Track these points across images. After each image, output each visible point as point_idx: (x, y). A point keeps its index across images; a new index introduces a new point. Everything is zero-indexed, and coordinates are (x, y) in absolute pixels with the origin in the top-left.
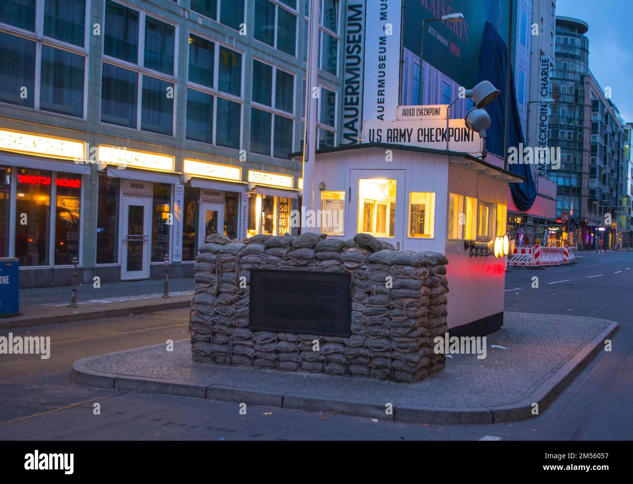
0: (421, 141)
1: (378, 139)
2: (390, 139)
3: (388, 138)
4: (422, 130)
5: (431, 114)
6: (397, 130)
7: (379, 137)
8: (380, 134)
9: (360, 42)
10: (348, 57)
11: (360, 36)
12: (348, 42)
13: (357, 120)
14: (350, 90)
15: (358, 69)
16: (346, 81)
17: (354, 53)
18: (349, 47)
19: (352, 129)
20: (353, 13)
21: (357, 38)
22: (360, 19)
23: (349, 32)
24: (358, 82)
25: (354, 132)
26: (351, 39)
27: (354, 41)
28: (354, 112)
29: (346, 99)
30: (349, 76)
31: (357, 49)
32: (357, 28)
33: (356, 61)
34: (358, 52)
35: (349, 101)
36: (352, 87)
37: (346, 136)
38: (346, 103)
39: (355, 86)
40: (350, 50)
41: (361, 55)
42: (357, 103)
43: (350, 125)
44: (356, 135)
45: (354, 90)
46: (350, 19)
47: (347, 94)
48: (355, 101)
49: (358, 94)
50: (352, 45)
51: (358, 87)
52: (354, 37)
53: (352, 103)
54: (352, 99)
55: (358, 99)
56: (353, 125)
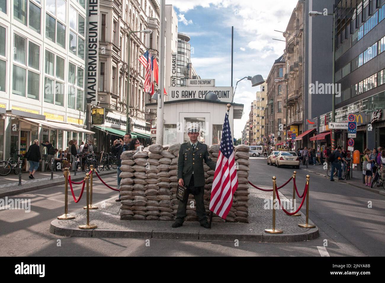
0: (201, 97)
1: (176, 96)
2: (183, 96)
3: (182, 95)
4: (201, 92)
5: (206, 83)
6: (187, 91)
7: (177, 95)
8: (177, 93)
9: (97, 42)
10: (90, 50)
11: (96, 39)
12: (90, 42)
13: (95, 85)
14: (91, 68)
15: (96, 57)
16: (89, 63)
17: (93, 48)
18: (90, 45)
19: (93, 89)
20: (92, 26)
21: (95, 40)
22: (96, 30)
23: (90, 37)
24: (96, 64)
25: (94, 92)
26: (91, 40)
27: (93, 42)
28: (93, 81)
29: (89, 73)
30: (91, 61)
31: (95, 46)
32: (95, 35)
33: (94, 52)
34: (95, 48)
35: (90, 74)
36: (92, 67)
37: (89, 93)
38: (89, 76)
39: (94, 66)
40: (91, 46)
41: (97, 49)
42: (95, 76)
43: (92, 88)
44: (95, 93)
45: (93, 68)
46: (91, 29)
47: (89, 70)
48: (94, 74)
49: (96, 70)
50: (92, 44)
51: (96, 67)
52: (93, 39)
53: (92, 75)
54: (92, 73)
55: (95, 73)
56: (93, 88)
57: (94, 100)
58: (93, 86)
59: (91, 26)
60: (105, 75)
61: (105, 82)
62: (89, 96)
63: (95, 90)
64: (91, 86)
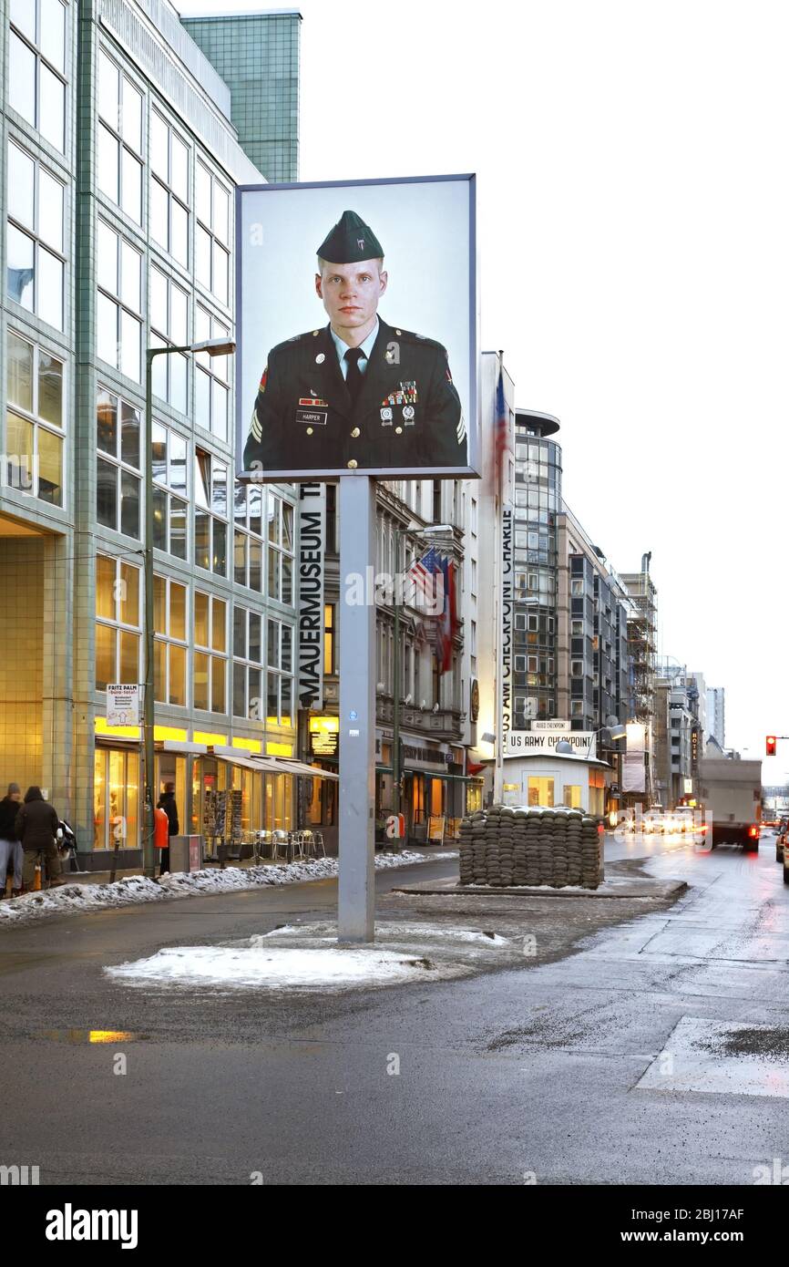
9: (319, 561)
10: (303, 580)
11: (319, 554)
12: (303, 560)
13: (317, 662)
14: (307, 623)
15: (318, 596)
16: (302, 611)
17: (312, 576)
18: (304, 567)
19: (312, 673)
20: (309, 523)
21: (315, 556)
22: (319, 532)
23: (303, 548)
24: (318, 613)
25: (315, 678)
26: (306, 556)
27: (310, 560)
28: (313, 652)
29: (302, 634)
30: (306, 605)
31: (314, 571)
32: (314, 543)
33: (314, 585)
34: (317, 574)
35: (306, 637)
36: (309, 619)
37: (303, 682)
38: (302, 640)
39: (314, 618)
40: (306, 571)
41: (321, 578)
42: (317, 640)
43: (309, 669)
44: (317, 681)
45: (312, 623)
46: (304, 530)
47: (302, 627)
48: (314, 637)
49: (318, 628)
50: (308, 565)
51: (318, 620)
52: (311, 554)
53: (310, 640)
54: (310, 634)
55: (318, 634)
56: (313, 669)
57: (317, 698)
58: (312, 665)
59: (307, 523)
60: (337, 634)
61: (337, 649)
62: (305, 690)
63: (317, 675)
64: (307, 666)
